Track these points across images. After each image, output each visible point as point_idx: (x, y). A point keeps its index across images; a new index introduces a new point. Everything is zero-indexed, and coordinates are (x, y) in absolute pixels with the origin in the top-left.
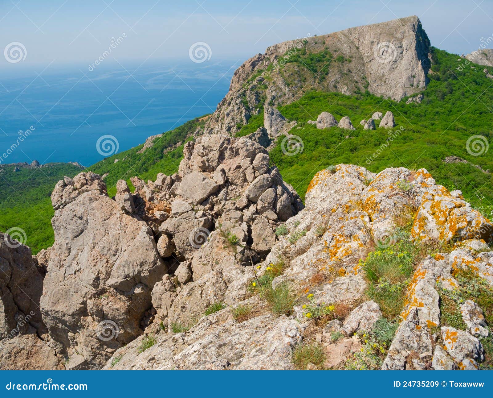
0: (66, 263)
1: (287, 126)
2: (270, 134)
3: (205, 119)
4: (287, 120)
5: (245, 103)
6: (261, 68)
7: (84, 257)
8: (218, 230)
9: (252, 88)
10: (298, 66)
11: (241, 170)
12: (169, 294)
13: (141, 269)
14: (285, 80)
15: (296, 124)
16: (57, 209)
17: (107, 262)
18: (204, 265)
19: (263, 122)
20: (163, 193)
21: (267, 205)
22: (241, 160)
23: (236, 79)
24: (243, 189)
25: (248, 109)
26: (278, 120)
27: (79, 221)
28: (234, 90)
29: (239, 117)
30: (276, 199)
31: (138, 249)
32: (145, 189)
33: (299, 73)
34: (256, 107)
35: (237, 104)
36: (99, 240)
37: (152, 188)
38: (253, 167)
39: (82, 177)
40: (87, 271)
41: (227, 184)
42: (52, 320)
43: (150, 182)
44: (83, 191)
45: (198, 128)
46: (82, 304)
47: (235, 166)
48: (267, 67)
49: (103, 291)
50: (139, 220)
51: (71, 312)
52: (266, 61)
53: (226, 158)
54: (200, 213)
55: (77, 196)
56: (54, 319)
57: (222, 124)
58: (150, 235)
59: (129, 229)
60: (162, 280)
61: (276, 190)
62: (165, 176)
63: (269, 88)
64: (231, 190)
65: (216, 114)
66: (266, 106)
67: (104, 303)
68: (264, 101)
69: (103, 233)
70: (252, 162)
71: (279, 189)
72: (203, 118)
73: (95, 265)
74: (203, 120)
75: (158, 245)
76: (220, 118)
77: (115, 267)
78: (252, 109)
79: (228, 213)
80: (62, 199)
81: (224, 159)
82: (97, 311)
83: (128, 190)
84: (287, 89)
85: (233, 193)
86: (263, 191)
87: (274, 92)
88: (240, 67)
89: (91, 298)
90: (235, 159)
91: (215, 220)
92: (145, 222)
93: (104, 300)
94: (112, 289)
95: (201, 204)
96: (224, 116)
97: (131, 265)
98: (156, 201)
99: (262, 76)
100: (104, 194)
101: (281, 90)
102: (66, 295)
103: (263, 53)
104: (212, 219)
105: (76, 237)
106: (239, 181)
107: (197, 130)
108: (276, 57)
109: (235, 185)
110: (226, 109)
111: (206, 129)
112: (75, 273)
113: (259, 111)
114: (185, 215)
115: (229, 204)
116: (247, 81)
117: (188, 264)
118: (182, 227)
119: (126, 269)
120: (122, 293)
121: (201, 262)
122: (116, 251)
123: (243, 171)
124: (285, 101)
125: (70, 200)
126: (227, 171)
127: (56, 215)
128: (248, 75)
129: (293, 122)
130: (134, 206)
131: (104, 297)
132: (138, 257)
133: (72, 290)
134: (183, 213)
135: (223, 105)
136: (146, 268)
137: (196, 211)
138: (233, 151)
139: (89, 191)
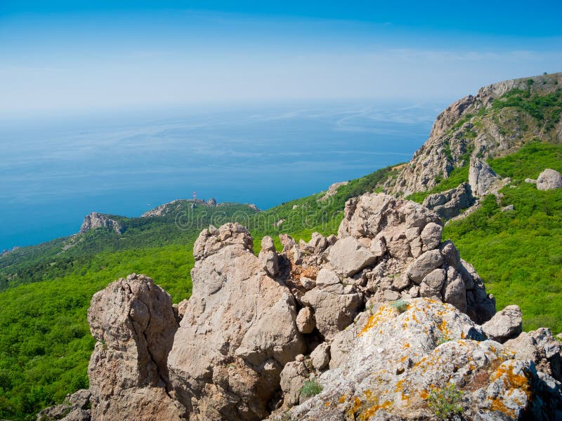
0: (199, 321)
1: (497, 183)
2: (476, 192)
3: (398, 168)
4: (498, 176)
5: (447, 152)
6: (471, 112)
7: (217, 317)
8: (368, 312)
9: (457, 135)
10: (519, 111)
11: (405, 241)
12: (300, 378)
13: (274, 343)
14: (500, 128)
15: (510, 182)
16: (198, 259)
17: (240, 327)
18: (344, 352)
19: (468, 177)
20: (314, 257)
21: (432, 289)
22: (406, 229)
23: (439, 124)
24: (405, 265)
25: (450, 159)
26: (487, 176)
27: (218, 277)
28: (435, 137)
29: (438, 169)
30: (444, 283)
31: (274, 318)
32: (294, 250)
33: (519, 120)
34: (461, 158)
35: (437, 154)
36: (234, 301)
37: (302, 250)
38: (421, 240)
39: (228, 228)
40: (217, 333)
41: (386, 257)
42: (177, 379)
43: (302, 241)
44: (226, 244)
45: (390, 178)
46: (208, 369)
47: (398, 236)
48: (478, 111)
49: (231, 360)
50: (281, 285)
51: (196, 375)
52: (477, 105)
53: (388, 225)
54: (349, 288)
55: (219, 249)
56: (180, 379)
57: (418, 175)
58: (291, 305)
59: (269, 294)
60: (295, 360)
61: (446, 272)
62: (320, 236)
63: (479, 136)
64: (391, 265)
65: (412, 163)
66: (473, 157)
67: (231, 373)
68: (471, 152)
69: (240, 294)
70: (420, 232)
71: (451, 271)
72: (397, 167)
73: (226, 329)
74: (396, 169)
75: (298, 317)
76: (416, 169)
77: (246, 336)
78: (455, 160)
79: (382, 292)
80: (204, 249)
81: (386, 224)
82: (222, 381)
83: (273, 249)
84: (502, 139)
85: (393, 268)
86: (429, 271)
87: (484, 141)
88: (445, 110)
89: (218, 365)
90: (400, 226)
91: (367, 298)
92: (287, 289)
93: (231, 370)
94: (240, 359)
95: (352, 277)
96: (421, 167)
97: (263, 336)
98: (304, 265)
99: (471, 122)
100: (248, 250)
101: (493, 139)
102: (194, 355)
103: (475, 95)
104: (363, 297)
105: (212, 294)
106: (401, 254)
107: (388, 181)
108: (491, 100)
109: (397, 258)
110: (423, 159)
111: (398, 180)
112: (206, 334)
113: (464, 163)
114: (331, 288)
115: (385, 282)
116: (452, 127)
117: (327, 346)
118: (325, 301)
119: (258, 340)
120: (251, 365)
121: (341, 349)
122: (251, 318)
123: (408, 243)
124: (498, 153)
125: (212, 253)
126: (388, 240)
127: (196, 266)
128: (453, 120)
129: (506, 179)
130: (278, 268)
131: (231, 366)
132: (274, 328)
133: (200, 351)
134: (329, 285)
135: (421, 153)
136: (281, 343)
137: (345, 285)
138: (397, 217)
139: (232, 244)
